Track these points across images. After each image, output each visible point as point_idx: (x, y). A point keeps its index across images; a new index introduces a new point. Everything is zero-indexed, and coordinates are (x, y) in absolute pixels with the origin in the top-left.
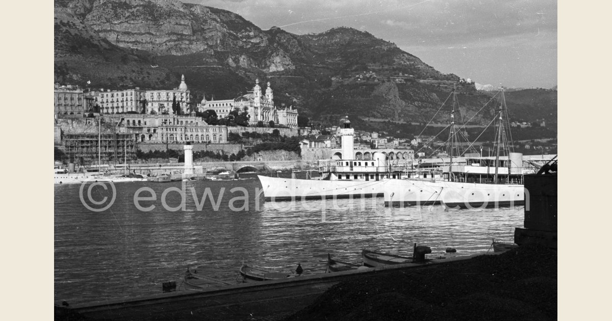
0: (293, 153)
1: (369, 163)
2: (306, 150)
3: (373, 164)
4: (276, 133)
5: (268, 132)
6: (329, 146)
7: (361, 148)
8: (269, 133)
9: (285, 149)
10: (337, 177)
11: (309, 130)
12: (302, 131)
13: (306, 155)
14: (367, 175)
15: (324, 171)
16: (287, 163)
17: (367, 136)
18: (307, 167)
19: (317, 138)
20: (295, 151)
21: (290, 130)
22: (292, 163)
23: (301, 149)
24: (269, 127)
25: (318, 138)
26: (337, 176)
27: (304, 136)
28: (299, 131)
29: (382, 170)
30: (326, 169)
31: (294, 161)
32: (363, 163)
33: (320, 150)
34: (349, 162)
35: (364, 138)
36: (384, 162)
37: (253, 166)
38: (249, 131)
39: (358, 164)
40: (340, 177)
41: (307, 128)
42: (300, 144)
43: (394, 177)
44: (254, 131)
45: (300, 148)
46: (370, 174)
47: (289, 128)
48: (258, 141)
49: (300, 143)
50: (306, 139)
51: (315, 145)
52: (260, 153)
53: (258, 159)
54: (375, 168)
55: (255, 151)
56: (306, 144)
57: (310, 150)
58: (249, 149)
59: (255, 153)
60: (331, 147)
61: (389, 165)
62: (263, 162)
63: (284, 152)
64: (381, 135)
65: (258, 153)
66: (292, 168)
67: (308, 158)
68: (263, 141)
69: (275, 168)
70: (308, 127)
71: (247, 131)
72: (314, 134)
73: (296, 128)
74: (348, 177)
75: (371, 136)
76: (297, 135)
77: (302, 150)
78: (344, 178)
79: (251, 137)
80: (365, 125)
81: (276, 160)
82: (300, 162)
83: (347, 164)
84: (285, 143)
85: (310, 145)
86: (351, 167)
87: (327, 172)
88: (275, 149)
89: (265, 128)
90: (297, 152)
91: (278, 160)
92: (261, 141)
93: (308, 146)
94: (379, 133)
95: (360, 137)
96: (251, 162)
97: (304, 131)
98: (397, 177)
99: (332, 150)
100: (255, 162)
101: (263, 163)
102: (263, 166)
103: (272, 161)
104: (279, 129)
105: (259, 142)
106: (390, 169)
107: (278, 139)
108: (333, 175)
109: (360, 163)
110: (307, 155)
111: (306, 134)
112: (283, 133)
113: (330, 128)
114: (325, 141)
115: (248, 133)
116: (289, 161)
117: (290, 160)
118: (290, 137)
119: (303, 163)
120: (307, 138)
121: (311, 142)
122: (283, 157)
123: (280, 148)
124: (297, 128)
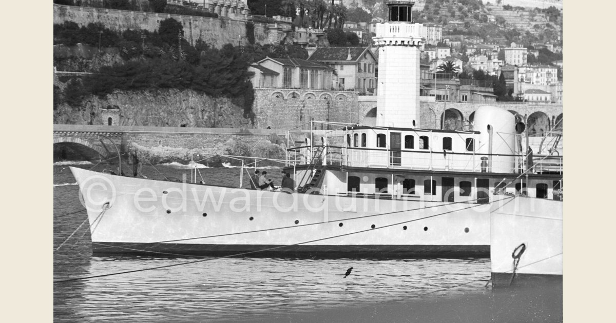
0: (226, 105)
1: (458, 142)
2: (271, 94)
3: (470, 144)
4: (170, 31)
5: (143, 27)
6: (350, 83)
7: (460, 95)
8: (146, 32)
9: (200, 90)
10: (345, 185)
11: (286, 27)
12: (259, 28)
13: (269, 112)
14: (447, 179)
15: (303, 162)
16: (202, 135)
17: (489, 58)
18: (271, 154)
19: (310, 53)
20: (233, 96)
21: (218, 23)
22: (221, 139)
23: (253, 92)
24: (146, 9)
25: (313, 57)
26: (343, 180)
27: (267, 46)
28: (250, 28)
29: (499, 166)
30: (307, 156)
31: (226, 131)
32: (436, 141)
33: (318, 97)
34: (387, 133)
35: (479, 63)
36: (509, 139)
37: (86, 143)
38: (76, 20)
39: (418, 143)
40: (354, 184)
41: (278, 18)
42: (253, 74)
43: (541, 193)
44: (96, 20)
45: (250, 85)
46: (457, 180)
47: (215, 16)
48: (108, 57)
49: (251, 69)
50: (273, 56)
51: (303, 79)
52: (112, 99)
53: (105, 117)
54: (478, 160)
55: (96, 93)
56: (274, 74)
57: (287, 94)
58: (75, 83)
59: (95, 100)
60: (358, 88)
61: (525, 150)
62: (123, 129)
63: (194, 99)
64: (536, 54)
65: (103, 97)
66: (222, 153)
67: (279, 124)
68: (126, 57)
69: (159, 150)
70: (282, 14)
71: (69, 19)
72: (302, 40)
73: (239, 18)
74: (381, 183)
75: (502, 56)
76: (244, 42)
77: (259, 95)
78: (367, 187)
79: (84, 41)
80: (485, 20)
81: (165, 124)
82: (248, 134)
83: (381, 139)
84: (199, 69)
85: (287, 80)
86: (396, 151)
87: (311, 167)
88: (165, 86)
89: (132, 14)
90: (241, 100)
91: (174, 124)
92: (118, 58)
93: (279, 81)
94: (530, 48)
95: (465, 59)
96: (78, 127)
97: (267, 30)
98: (550, 192)
99: (361, 98)
100: (94, 128)
101: (121, 134)
102: (119, 142)
103: (152, 129)
104: (180, 18)
105: (111, 58)
106: (530, 162)
107: (177, 53)
108: (330, 176)
109: (425, 139)
110: (276, 112)
111: (273, 38)
112: (196, 32)
113: (363, 24)
114: (338, 68)
115: (73, 26)
116: (210, 131)
117: (213, 126)
118: (219, 46)
119: (260, 139)
120: (278, 53)
121: (288, 67)
122: (191, 116)
123: (183, 86)
124: (244, 16)
